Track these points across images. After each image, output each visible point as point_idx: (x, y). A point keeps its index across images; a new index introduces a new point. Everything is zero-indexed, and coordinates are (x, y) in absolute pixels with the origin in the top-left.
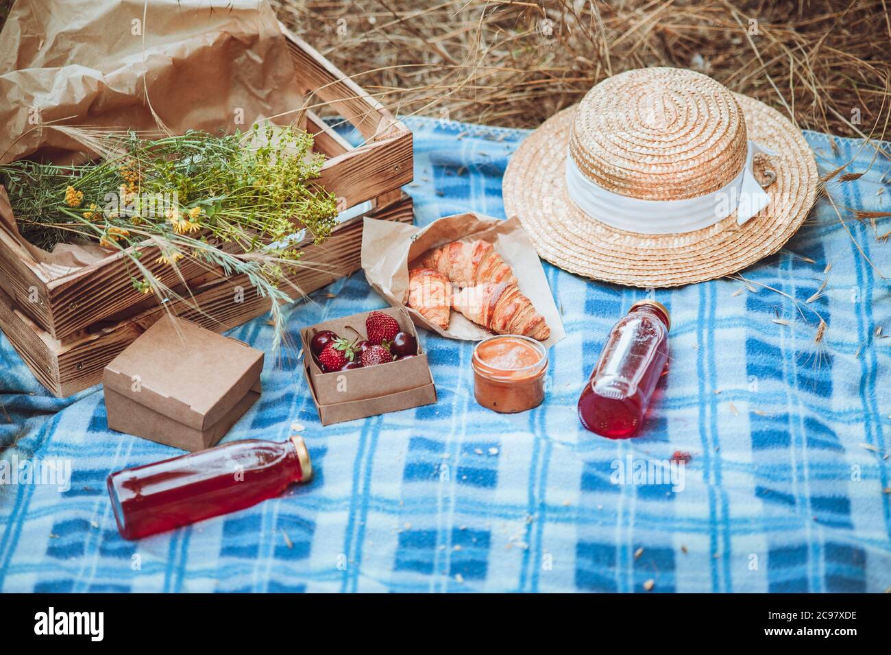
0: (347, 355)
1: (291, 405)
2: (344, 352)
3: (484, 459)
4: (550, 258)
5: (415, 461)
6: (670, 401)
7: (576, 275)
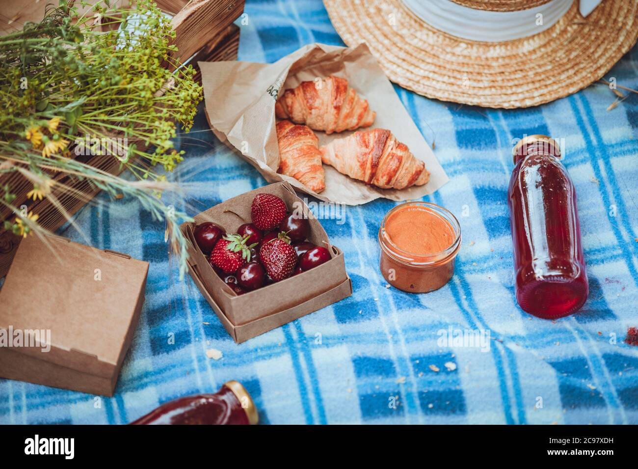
0: (244, 256)
1: (186, 314)
2: (241, 252)
3: (442, 377)
4: (402, 82)
5: (369, 392)
6: (588, 253)
7: (436, 100)
